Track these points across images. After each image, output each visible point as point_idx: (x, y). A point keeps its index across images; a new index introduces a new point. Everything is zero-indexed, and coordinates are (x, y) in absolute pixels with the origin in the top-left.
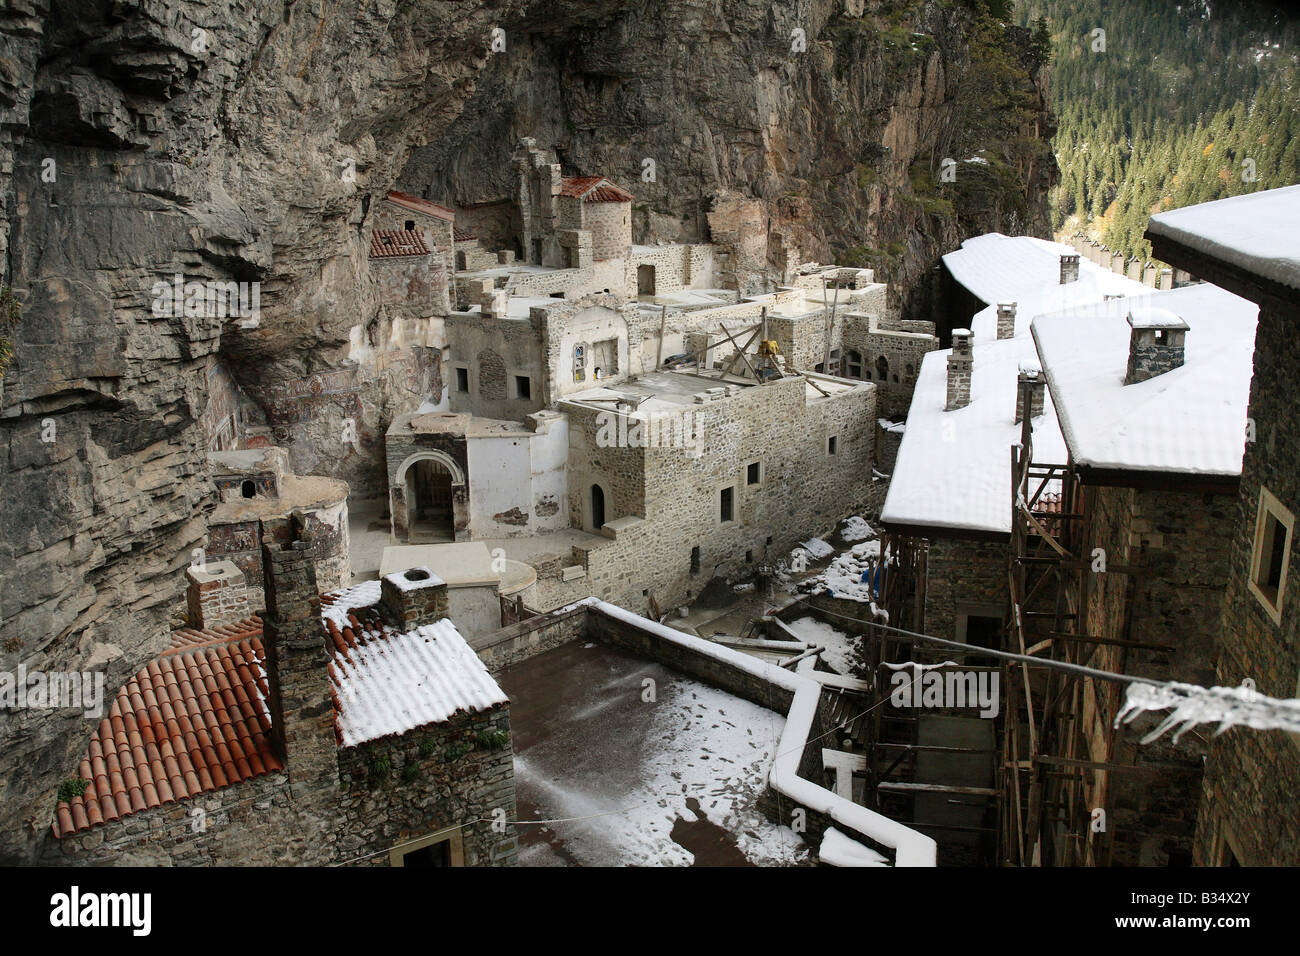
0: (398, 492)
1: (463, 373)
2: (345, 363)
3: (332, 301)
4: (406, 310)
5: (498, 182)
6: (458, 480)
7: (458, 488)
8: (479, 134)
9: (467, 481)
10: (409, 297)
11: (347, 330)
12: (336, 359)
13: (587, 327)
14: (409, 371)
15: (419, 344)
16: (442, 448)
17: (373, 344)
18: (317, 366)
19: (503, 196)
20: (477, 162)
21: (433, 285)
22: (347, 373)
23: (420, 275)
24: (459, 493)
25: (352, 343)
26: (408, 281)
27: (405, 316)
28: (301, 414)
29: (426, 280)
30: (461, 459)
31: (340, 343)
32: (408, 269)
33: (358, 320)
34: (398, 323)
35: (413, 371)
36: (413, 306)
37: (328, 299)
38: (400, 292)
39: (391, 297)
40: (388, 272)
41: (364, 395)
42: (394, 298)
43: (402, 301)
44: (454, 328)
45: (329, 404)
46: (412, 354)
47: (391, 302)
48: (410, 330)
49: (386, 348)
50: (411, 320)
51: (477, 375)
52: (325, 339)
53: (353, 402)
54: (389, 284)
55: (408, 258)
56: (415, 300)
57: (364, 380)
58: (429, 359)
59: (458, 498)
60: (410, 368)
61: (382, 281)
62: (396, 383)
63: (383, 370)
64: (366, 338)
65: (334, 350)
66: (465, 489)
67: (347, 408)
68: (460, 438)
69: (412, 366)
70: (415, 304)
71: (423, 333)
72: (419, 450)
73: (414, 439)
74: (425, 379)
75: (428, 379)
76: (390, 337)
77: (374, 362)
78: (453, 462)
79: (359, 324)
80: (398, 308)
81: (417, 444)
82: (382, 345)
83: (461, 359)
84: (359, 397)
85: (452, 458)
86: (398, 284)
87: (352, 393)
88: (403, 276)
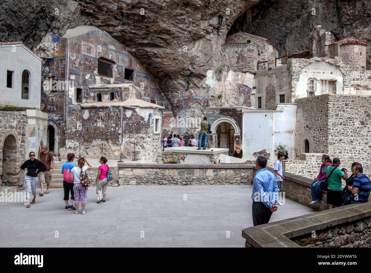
1: (260, 98)
2: (204, 86)
3: (198, 55)
4: (236, 68)
6: (237, 133)
7: (237, 137)
8: (297, 27)
9: (241, 133)
10: (238, 62)
11: (206, 71)
12: (201, 84)
14: (234, 94)
15: (240, 83)
16: (232, 116)
17: (219, 80)
18: (192, 85)
19: (305, 50)
20: (295, 38)
21: (249, 58)
22: (205, 91)
23: (243, 53)
24: (237, 139)
25: (207, 77)
26: (237, 55)
27: (235, 71)
28: (184, 106)
29: (246, 55)
30: (240, 123)
31: (202, 77)
32: (238, 50)
33: (212, 68)
34: (231, 73)
35: (236, 95)
36: (239, 66)
37: (196, 54)
38: (234, 60)
39: (230, 62)
40: (229, 51)
41: (212, 101)
42: (231, 62)
43: (234, 64)
44: (258, 79)
45: (196, 103)
46: (236, 87)
47: (230, 64)
48: (236, 77)
49: (224, 83)
50: (237, 72)
51: (265, 98)
52: (194, 71)
53: (206, 104)
54: (229, 56)
55: (238, 45)
56: (240, 64)
57: (212, 95)
58: (245, 91)
59: (237, 142)
60: (235, 93)
61: (226, 55)
62: (227, 98)
63: (222, 92)
64: (214, 76)
65: (200, 80)
66: (240, 137)
67: (204, 106)
68: (240, 111)
69: (236, 92)
70: (239, 65)
71: (242, 79)
72: (221, 117)
73: (219, 111)
74: (241, 99)
75: (243, 99)
76: (227, 78)
77: (218, 88)
78: (236, 123)
79: (212, 70)
80: (232, 67)
81: (221, 114)
82: (222, 81)
83: (259, 92)
84: (210, 102)
85: (235, 122)
86: (233, 57)
87: (206, 99)
88: (235, 53)
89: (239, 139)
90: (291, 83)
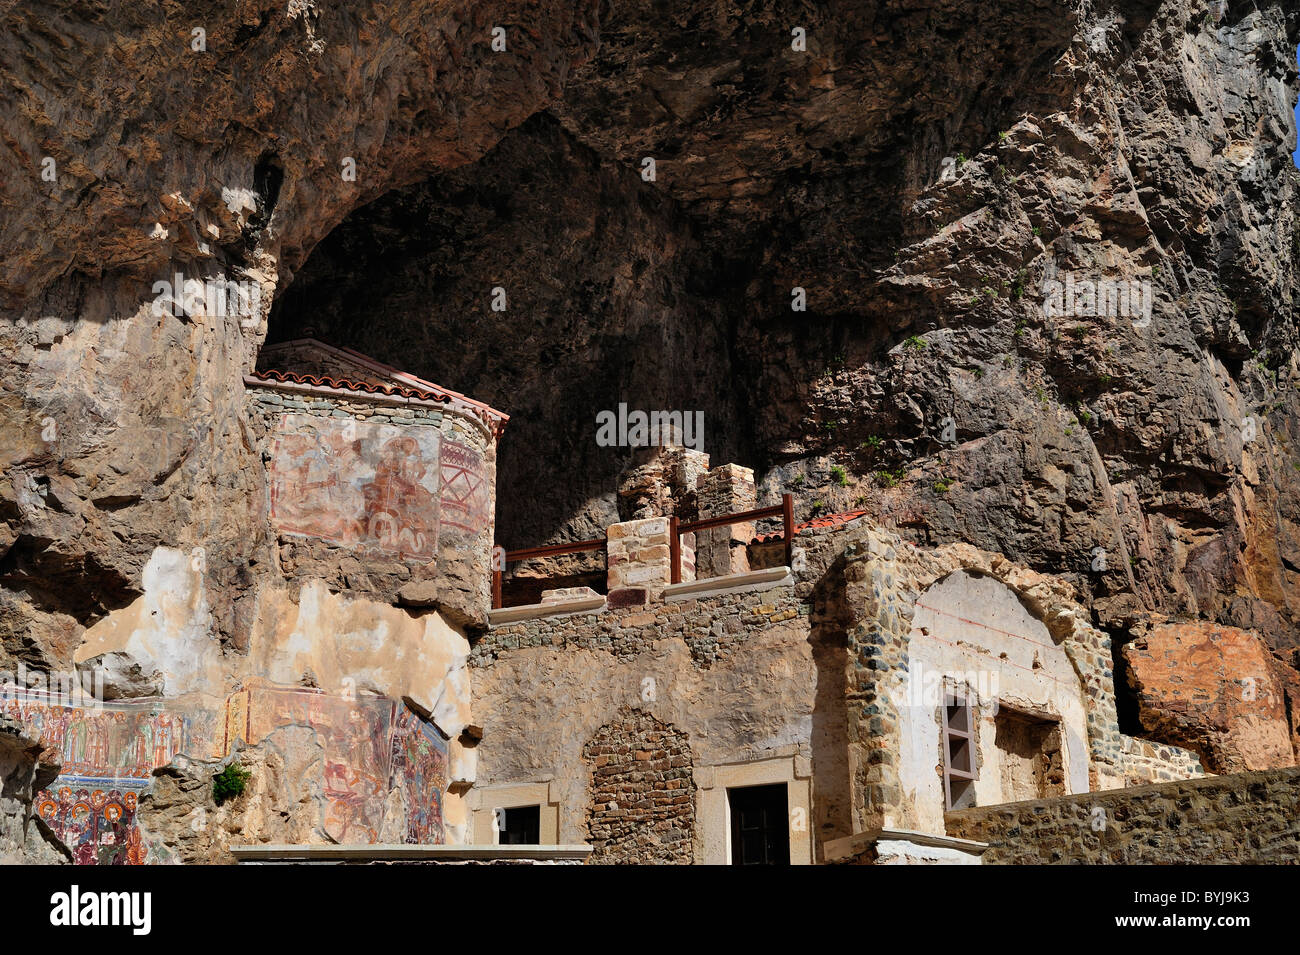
1: (522, 814)
3: (105, 407)
4: (351, 567)
11: (141, 545)
12: (78, 651)
13: (973, 635)
14: (340, 771)
15: (384, 686)
17: (229, 640)
21: (448, 504)
23: (410, 461)
26: (368, 473)
27: (343, 585)
29: (429, 483)
32: (374, 435)
33: (185, 535)
34: (313, 593)
35: (350, 776)
36: (377, 557)
37: (88, 391)
38: (337, 505)
39: (305, 513)
40: (303, 433)
41: (159, 818)
42: (314, 519)
43: (339, 536)
44: (504, 669)
46: (354, 716)
47: (305, 529)
48: (355, 636)
49: (267, 673)
50: (362, 601)
51: (580, 818)
53: (109, 838)
54: (304, 470)
55: (376, 403)
56: (384, 540)
57: (168, 759)
58: (413, 749)
60: (343, 762)
61: (282, 459)
62: (288, 797)
63: (246, 745)
64: (201, 604)
67: (85, 855)
69: (349, 755)
70: (383, 551)
71: (400, 653)
74: (390, 815)
75: (401, 819)
76: (286, 635)
77: (219, 705)
79: (188, 546)
80: (323, 556)
82: (252, 656)
83: (517, 773)
86: (333, 479)
87: (114, 800)
88: (353, 455)
90: (870, 698)
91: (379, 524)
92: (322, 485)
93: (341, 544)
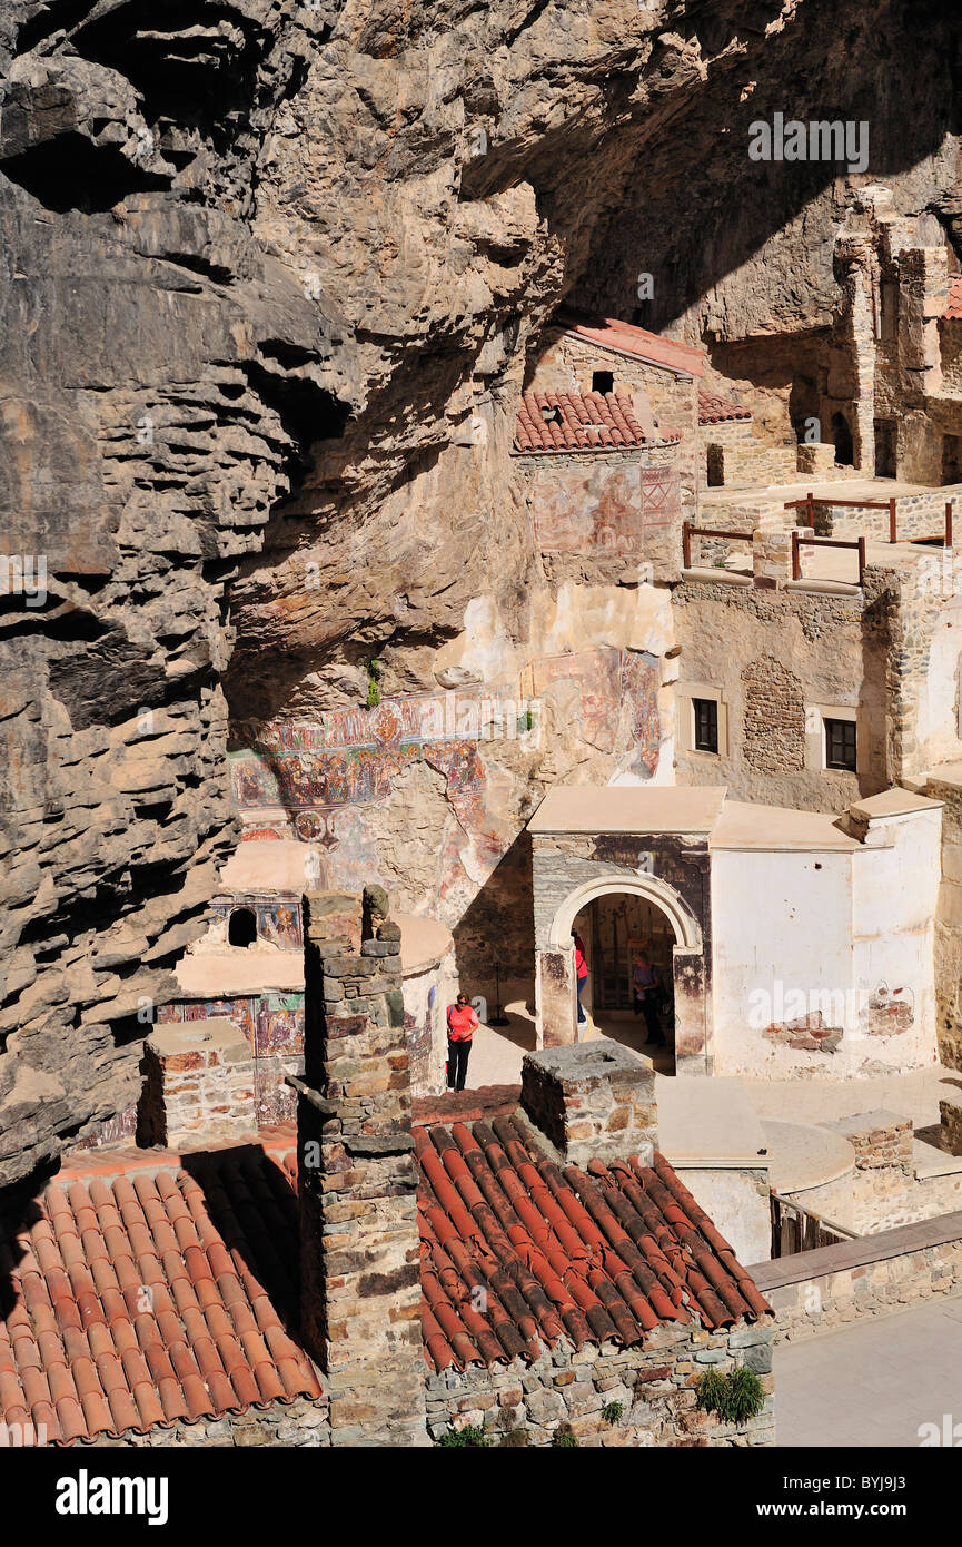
0: (555, 961)
1: (705, 710)
2: (452, 678)
3: (430, 540)
4: (588, 567)
5: (803, 291)
6: (686, 943)
7: (687, 960)
9: (707, 946)
10: (596, 538)
11: (459, 606)
12: (434, 668)
14: (590, 700)
15: (614, 642)
16: (656, 869)
17: (517, 638)
18: (393, 681)
19: (812, 321)
21: (649, 512)
23: (621, 489)
24: (689, 971)
25: (468, 634)
26: (595, 502)
27: (585, 579)
28: (354, 784)
29: (635, 502)
30: (698, 900)
31: (441, 636)
32: (596, 475)
33: (485, 584)
34: (569, 593)
35: (597, 702)
36: (604, 557)
37: (421, 537)
38: (576, 528)
39: (556, 536)
40: (551, 482)
41: (490, 749)
42: (562, 539)
43: (579, 547)
45: (414, 766)
46: (597, 664)
47: (557, 547)
48: (594, 611)
49: (541, 649)
50: (596, 588)
51: (739, 715)
52: (412, 622)
53: (464, 764)
54: (553, 508)
55: (597, 453)
56: (608, 545)
58: (635, 675)
59: (686, 982)
60: (592, 694)
61: (539, 502)
62: (561, 723)
64: (499, 626)
65: (427, 648)
66: (703, 963)
67: (453, 775)
68: (696, 848)
69: (595, 689)
70: (607, 553)
71: (623, 618)
72: (604, 871)
73: (594, 847)
74: (622, 720)
75: (630, 720)
76: (551, 624)
77: (516, 679)
78: (679, 900)
79: (486, 592)
80: (570, 562)
81: (602, 859)
82: (532, 642)
83: (703, 679)
84: (480, 754)
85: (678, 894)
86: (572, 510)
87: (465, 743)
88: (584, 492)
89: (696, 971)
91: (604, 535)
92: (565, 515)
93: (581, 552)
